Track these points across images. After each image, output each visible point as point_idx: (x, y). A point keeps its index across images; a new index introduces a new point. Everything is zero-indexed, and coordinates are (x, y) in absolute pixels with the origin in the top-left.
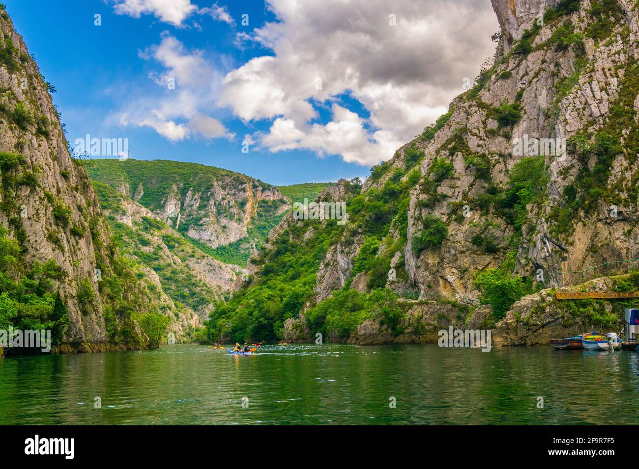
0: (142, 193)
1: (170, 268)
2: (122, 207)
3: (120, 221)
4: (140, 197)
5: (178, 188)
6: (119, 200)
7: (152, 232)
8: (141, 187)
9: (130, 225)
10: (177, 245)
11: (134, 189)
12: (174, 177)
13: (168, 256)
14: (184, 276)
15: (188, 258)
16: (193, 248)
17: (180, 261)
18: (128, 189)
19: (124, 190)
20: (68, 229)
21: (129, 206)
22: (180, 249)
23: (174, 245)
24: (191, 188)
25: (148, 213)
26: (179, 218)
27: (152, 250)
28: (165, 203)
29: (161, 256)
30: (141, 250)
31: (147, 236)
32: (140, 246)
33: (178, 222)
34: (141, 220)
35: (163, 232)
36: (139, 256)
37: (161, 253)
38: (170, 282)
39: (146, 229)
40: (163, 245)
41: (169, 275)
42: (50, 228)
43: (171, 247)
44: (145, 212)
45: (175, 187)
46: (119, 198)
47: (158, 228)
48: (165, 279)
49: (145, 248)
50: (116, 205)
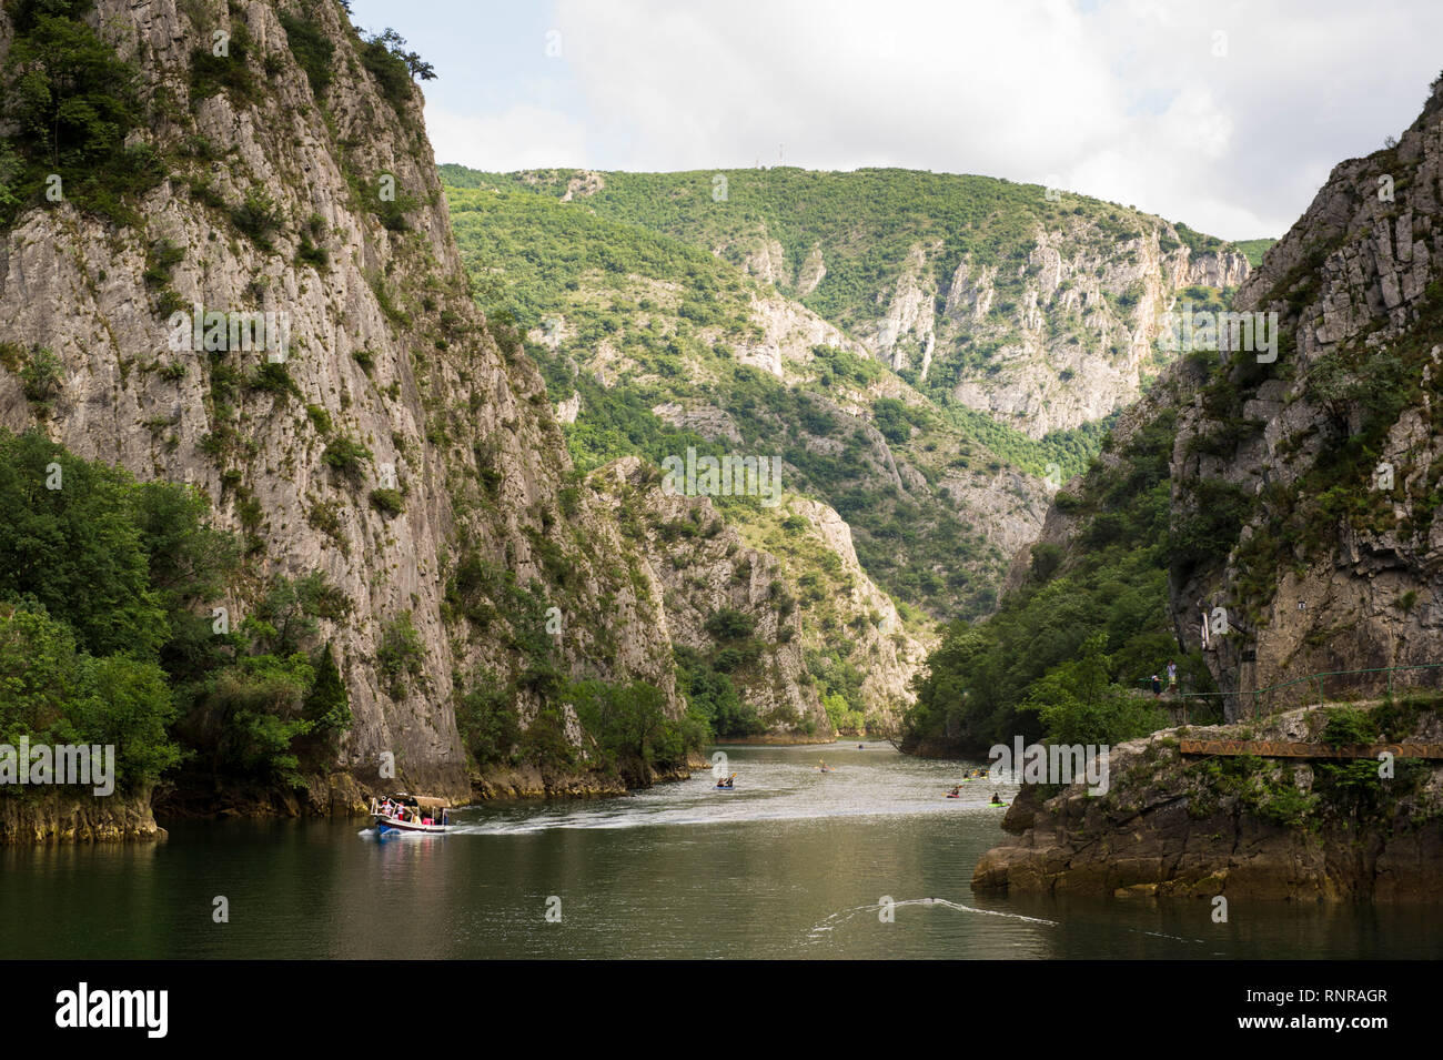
0: (822, 272)
1: (890, 502)
2: (753, 317)
3: (745, 360)
4: (814, 284)
5: (928, 254)
6: (746, 297)
7: (841, 392)
8: (817, 254)
9: (778, 371)
10: (914, 431)
11: (796, 260)
12: (915, 222)
13: (886, 466)
14: (932, 525)
15: (950, 472)
16: (964, 441)
17: (922, 480)
18: (779, 261)
19: (769, 259)
20: (366, 493)
21: (776, 315)
22: (924, 443)
23: (908, 433)
24: (968, 256)
25: (829, 334)
26: (930, 349)
27: (841, 447)
28: (887, 303)
29: (865, 465)
30: (809, 447)
31: (826, 405)
32: (804, 434)
33: (927, 360)
34: (811, 356)
35: (877, 391)
36: (801, 465)
37: (866, 457)
38: (891, 542)
39: (826, 382)
40: (873, 433)
41: (887, 520)
42: (318, 495)
43: (895, 437)
44: (823, 333)
45: (917, 251)
46: (744, 291)
47: (860, 379)
48: (875, 534)
49: (819, 441)
50: (735, 313)
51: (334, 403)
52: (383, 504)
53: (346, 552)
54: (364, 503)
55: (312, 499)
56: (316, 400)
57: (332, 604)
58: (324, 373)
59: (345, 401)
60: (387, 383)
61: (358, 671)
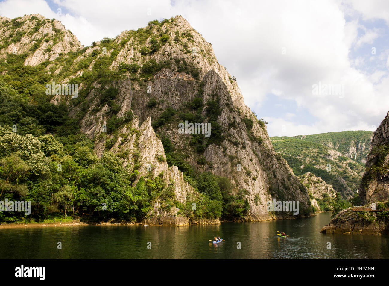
0: (338, 146)
1: (351, 177)
2: (328, 152)
3: (328, 158)
4: (337, 147)
5: (354, 142)
6: (327, 150)
7: (343, 162)
8: (337, 143)
9: (333, 160)
10: (354, 167)
11: (335, 144)
12: (352, 138)
13: (350, 172)
14: (358, 180)
15: (361, 172)
16: (362, 168)
17: (356, 174)
18: (332, 145)
19: (331, 145)
20: (252, 177)
21: (332, 152)
22: (356, 168)
23: (353, 167)
24: (360, 142)
25: (340, 154)
26: (356, 155)
27: (343, 170)
28: (349, 149)
29: (347, 172)
30: (338, 170)
31: (340, 164)
32: (337, 168)
33: (356, 157)
34: (338, 157)
35: (348, 161)
36: (337, 172)
37: (347, 171)
38: (352, 183)
39: (340, 161)
40: (348, 167)
41: (351, 179)
42: (245, 178)
43: (351, 168)
44: (338, 154)
45: (352, 141)
46: (327, 149)
47: (345, 160)
48: (350, 182)
49: (340, 169)
50: (326, 152)
51: (247, 166)
52: (254, 179)
53: (249, 186)
54: (252, 179)
55: (244, 179)
56: (245, 166)
57: (247, 193)
58: (246, 162)
59: (248, 166)
60: (254, 163)
61: (251, 202)
